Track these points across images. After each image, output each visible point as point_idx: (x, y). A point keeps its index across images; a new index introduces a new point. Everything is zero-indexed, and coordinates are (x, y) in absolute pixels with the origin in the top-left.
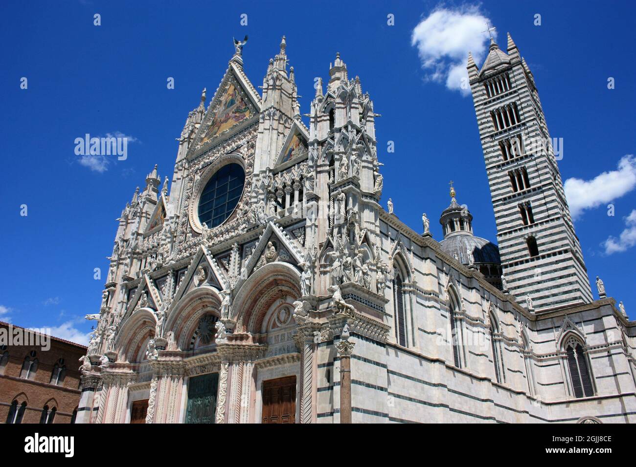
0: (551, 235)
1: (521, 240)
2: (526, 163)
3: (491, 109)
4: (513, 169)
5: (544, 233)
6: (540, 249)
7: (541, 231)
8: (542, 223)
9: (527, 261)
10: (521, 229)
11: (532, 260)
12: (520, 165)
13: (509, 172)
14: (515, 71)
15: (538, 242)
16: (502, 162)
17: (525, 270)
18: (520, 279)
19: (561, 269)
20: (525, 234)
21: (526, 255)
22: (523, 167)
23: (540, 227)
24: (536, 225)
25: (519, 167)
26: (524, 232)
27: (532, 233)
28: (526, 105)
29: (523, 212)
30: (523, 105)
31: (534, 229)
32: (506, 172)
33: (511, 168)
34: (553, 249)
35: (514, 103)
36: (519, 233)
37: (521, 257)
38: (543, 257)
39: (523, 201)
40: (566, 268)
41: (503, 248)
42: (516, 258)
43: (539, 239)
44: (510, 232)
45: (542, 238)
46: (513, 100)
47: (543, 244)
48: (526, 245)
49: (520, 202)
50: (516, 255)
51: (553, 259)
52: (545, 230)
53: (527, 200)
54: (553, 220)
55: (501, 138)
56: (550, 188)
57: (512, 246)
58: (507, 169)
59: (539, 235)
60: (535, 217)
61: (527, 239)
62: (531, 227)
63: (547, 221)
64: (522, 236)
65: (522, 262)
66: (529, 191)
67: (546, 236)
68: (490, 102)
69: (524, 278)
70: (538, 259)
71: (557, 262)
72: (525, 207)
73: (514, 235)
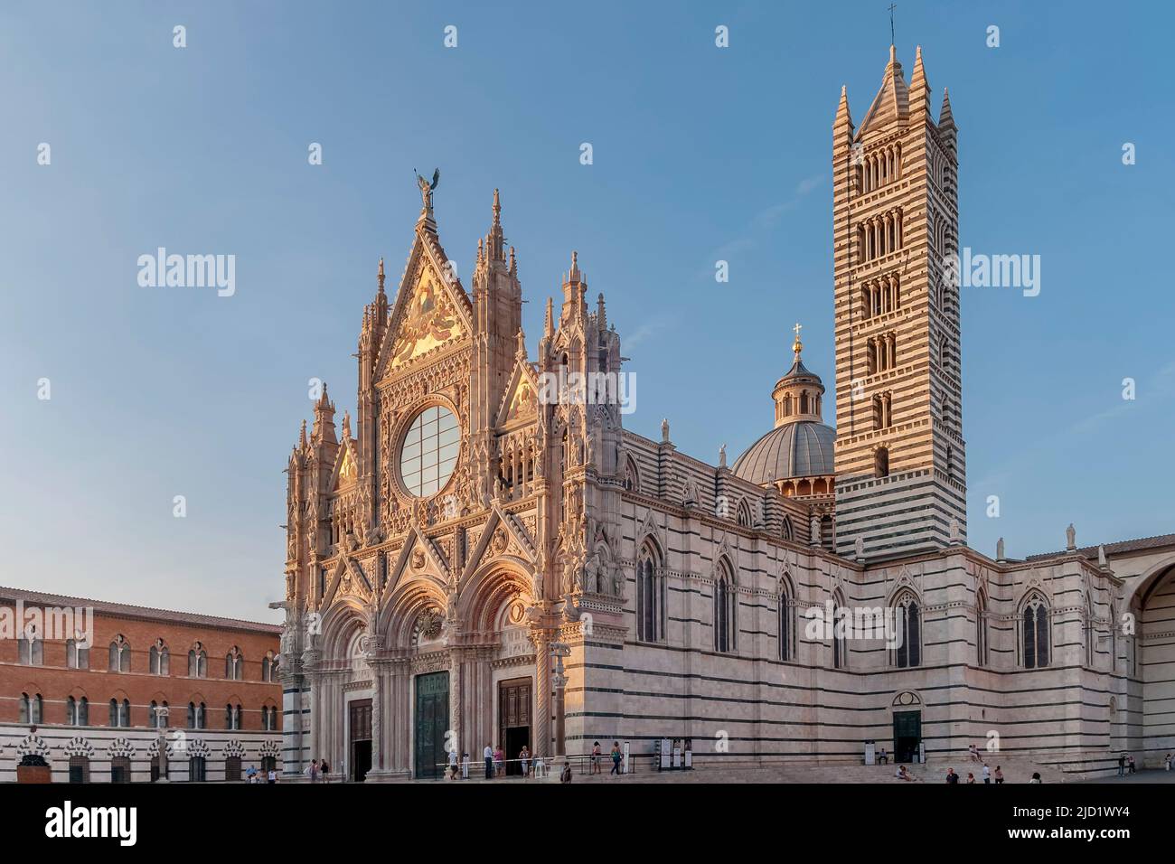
0: (911, 446)
1: (868, 452)
2: (897, 324)
3: (860, 218)
4: (876, 335)
5: (903, 443)
6: (891, 466)
7: (897, 440)
8: (901, 428)
9: (871, 484)
10: (869, 436)
11: (878, 483)
12: (888, 327)
13: (868, 340)
14: (912, 140)
15: (891, 457)
16: (860, 322)
17: (866, 497)
18: (856, 510)
19: (914, 498)
20: (874, 444)
21: (870, 476)
22: (892, 332)
23: (898, 434)
24: (893, 430)
25: (886, 331)
26: (875, 440)
27: (885, 442)
28: (918, 214)
29: (878, 408)
30: (912, 215)
31: (889, 436)
32: (864, 340)
33: (872, 332)
34: (909, 467)
35: (899, 209)
36: (867, 442)
37: (864, 477)
38: (894, 479)
39: (882, 390)
40: (921, 496)
41: (840, 463)
42: (856, 479)
43: (892, 451)
44: (854, 440)
45: (897, 450)
46: (898, 203)
47: (897, 460)
48: (872, 461)
49: (877, 391)
50: (858, 474)
51: (907, 482)
52: (905, 438)
53: (886, 389)
54: (917, 424)
55: (866, 277)
56: (924, 371)
57: (853, 460)
58: (866, 334)
59: (895, 446)
60: (894, 417)
61: (876, 451)
62: (885, 432)
63: (909, 426)
64: (870, 446)
65: (863, 486)
66: (892, 374)
67: (903, 448)
68: (860, 204)
69: (863, 509)
70: (886, 481)
71: (911, 487)
72: (883, 400)
73: (859, 443)
